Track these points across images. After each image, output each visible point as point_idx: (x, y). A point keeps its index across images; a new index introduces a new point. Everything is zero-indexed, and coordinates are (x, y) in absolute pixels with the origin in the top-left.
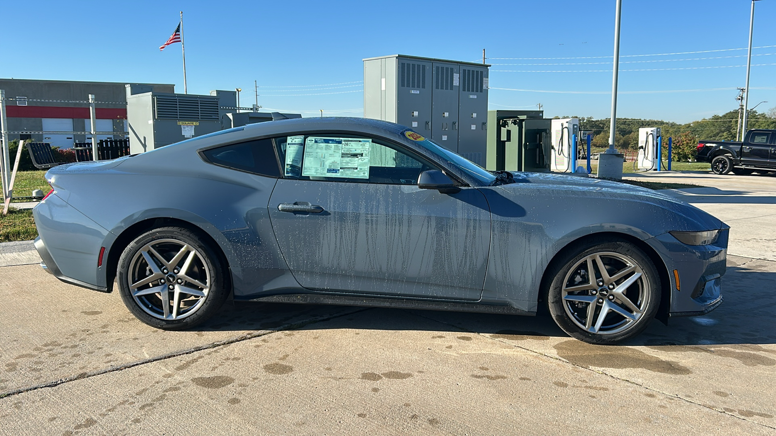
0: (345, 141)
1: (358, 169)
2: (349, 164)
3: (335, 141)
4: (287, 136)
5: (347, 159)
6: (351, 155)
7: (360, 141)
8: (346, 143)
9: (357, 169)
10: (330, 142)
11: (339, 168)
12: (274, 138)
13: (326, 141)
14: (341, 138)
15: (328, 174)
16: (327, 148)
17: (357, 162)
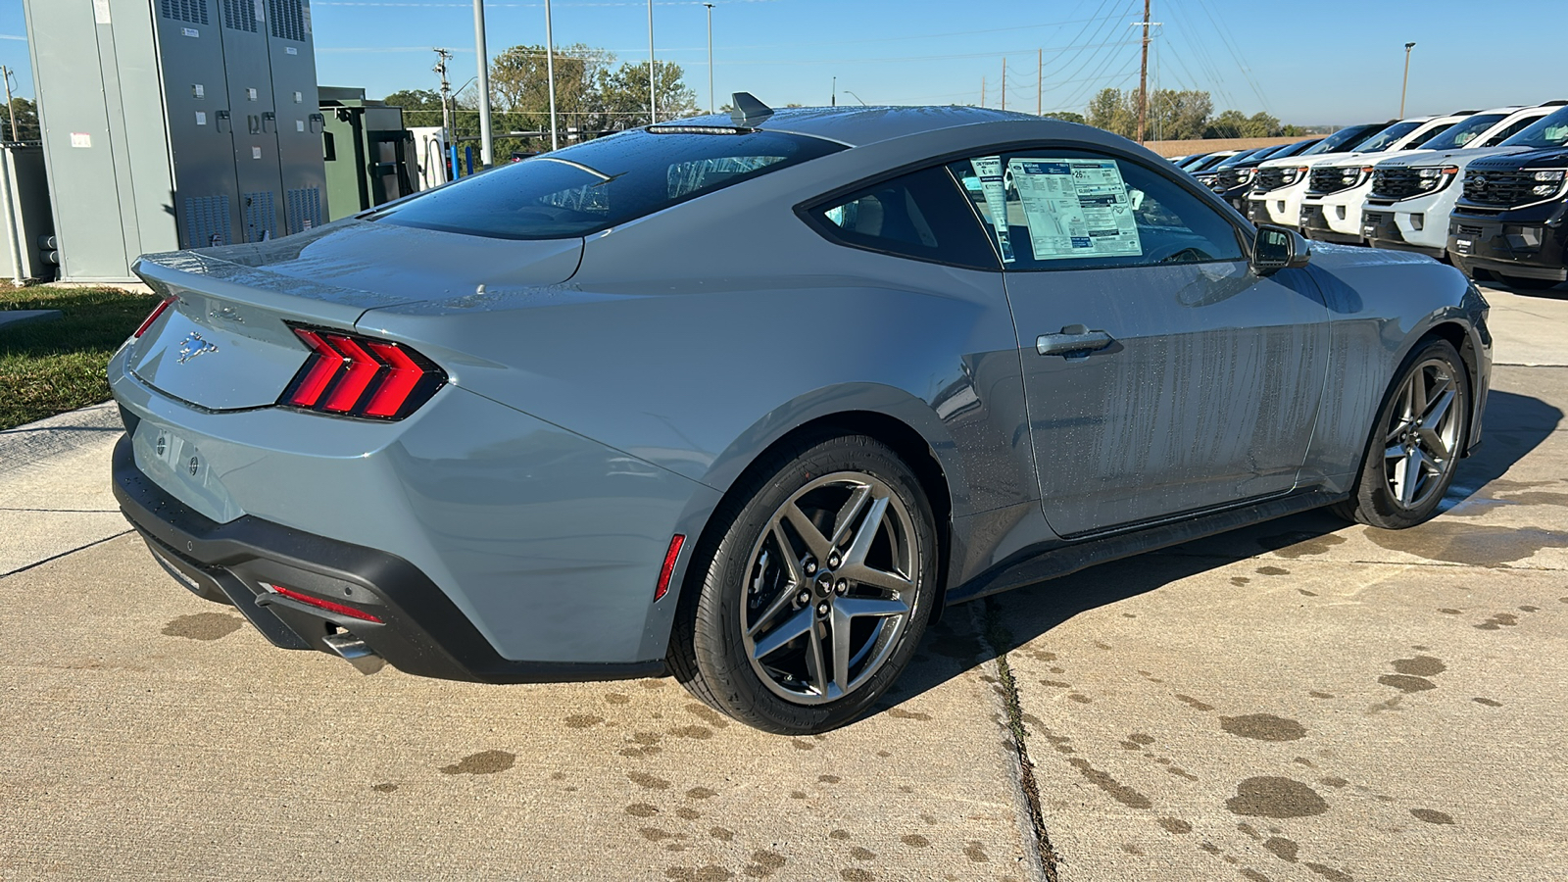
0: (1075, 166)
1: (1121, 233)
2: (1100, 223)
3: (1059, 167)
4: (969, 159)
5: (1094, 211)
6: (1097, 201)
7: (1099, 166)
8: (1078, 170)
9: (1118, 233)
10: (1052, 170)
11: (1088, 235)
12: (947, 164)
13: (1044, 169)
14: (1067, 161)
15: (1076, 250)
16: (1052, 185)
17: (1111, 217)
